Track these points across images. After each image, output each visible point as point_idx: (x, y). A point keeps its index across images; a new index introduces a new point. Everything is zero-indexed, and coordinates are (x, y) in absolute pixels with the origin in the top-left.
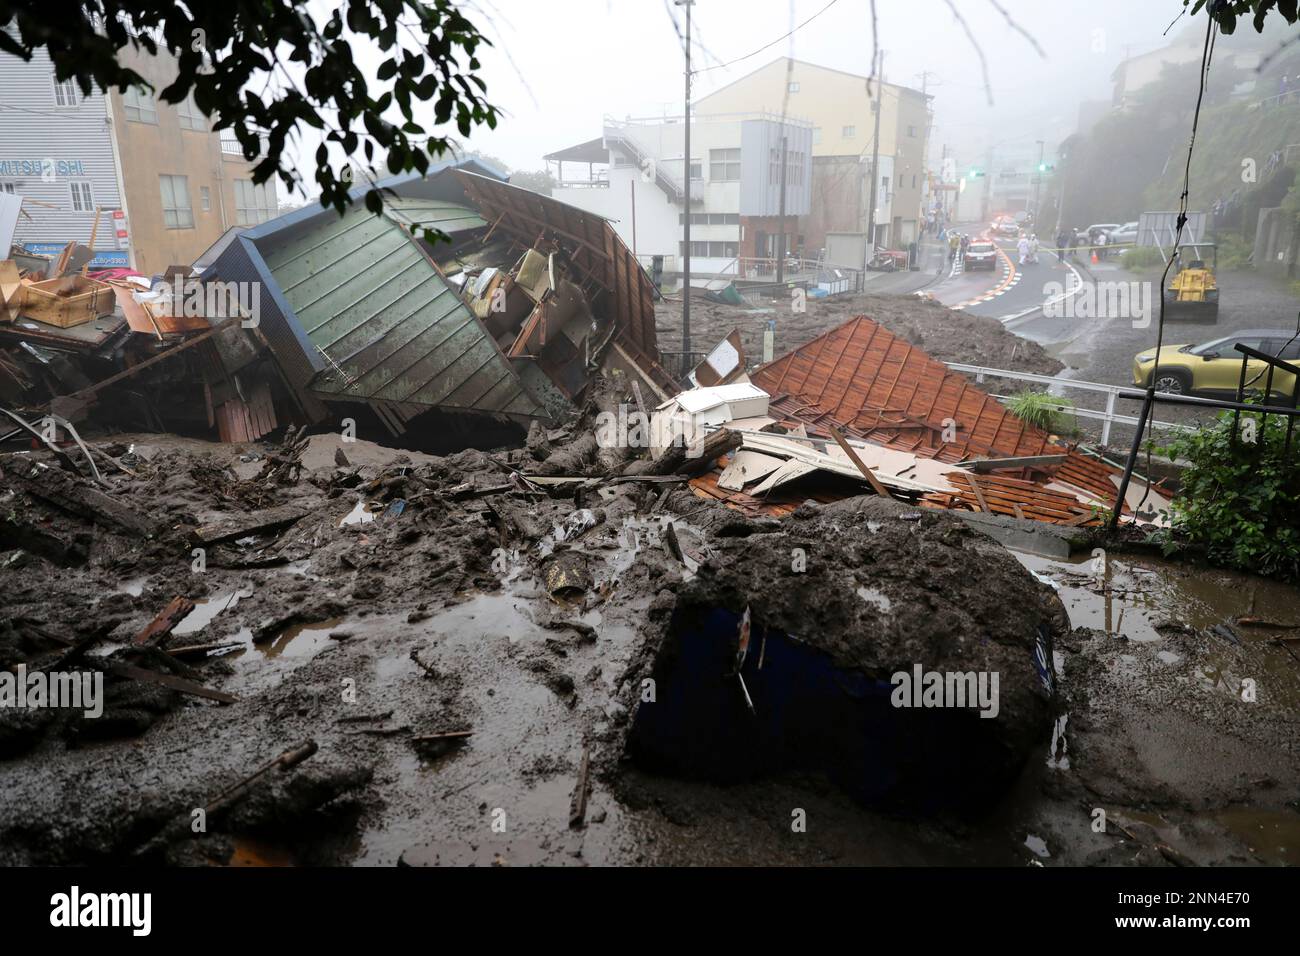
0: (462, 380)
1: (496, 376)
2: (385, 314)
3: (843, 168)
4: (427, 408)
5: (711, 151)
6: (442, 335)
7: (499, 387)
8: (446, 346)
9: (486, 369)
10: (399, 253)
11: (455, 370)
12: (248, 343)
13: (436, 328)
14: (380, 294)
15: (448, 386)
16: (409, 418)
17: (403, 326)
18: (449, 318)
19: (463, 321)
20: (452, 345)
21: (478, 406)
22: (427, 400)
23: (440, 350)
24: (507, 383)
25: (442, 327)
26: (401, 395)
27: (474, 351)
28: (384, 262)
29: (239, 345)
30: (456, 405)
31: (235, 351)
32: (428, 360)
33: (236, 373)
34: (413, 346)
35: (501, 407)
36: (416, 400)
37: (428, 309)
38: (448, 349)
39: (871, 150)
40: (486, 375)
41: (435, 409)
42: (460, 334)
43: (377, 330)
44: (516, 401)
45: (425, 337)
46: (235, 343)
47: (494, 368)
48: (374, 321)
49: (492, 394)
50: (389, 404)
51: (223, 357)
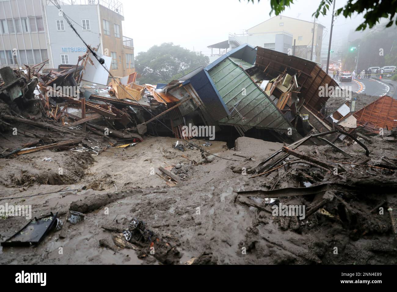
0: (264, 118)
1: (277, 117)
2: (238, 96)
3: (301, 49)
4: (252, 127)
5: (265, 44)
6: (257, 103)
7: (277, 120)
8: (258, 106)
9: (273, 114)
10: (241, 76)
11: (261, 115)
12: (192, 106)
13: (254, 101)
14: (236, 89)
15: (259, 120)
16: (246, 131)
17: (244, 100)
18: (258, 97)
19: (264, 98)
20: (260, 106)
21: (269, 127)
22: (252, 125)
23: (256, 108)
24: (281, 119)
25: (256, 100)
26: (244, 123)
27: (268, 108)
28: (236, 78)
29: (188, 106)
30: (261, 126)
31: (186, 108)
32: (252, 111)
33: (184, 116)
34: (247, 107)
35: (278, 127)
36: (248, 125)
37: (251, 94)
38: (259, 108)
39: (311, 44)
40: (272, 116)
41: (254, 128)
42: (262, 103)
43: (236, 101)
44: (284, 125)
45: (251, 104)
46: (186, 106)
47: (276, 114)
48: (235, 98)
49: (275, 123)
50: (240, 126)
51: (181, 110)
